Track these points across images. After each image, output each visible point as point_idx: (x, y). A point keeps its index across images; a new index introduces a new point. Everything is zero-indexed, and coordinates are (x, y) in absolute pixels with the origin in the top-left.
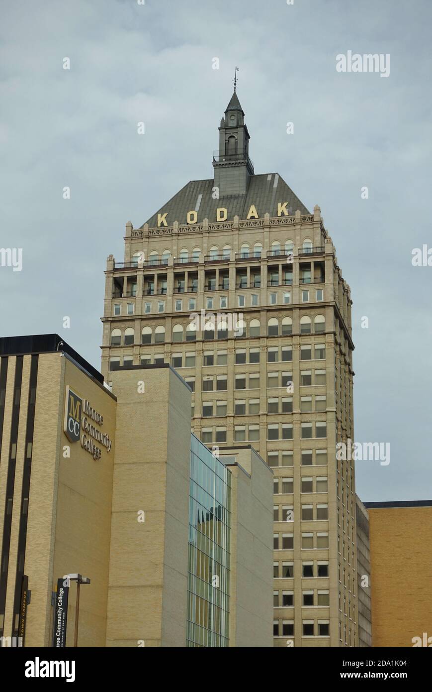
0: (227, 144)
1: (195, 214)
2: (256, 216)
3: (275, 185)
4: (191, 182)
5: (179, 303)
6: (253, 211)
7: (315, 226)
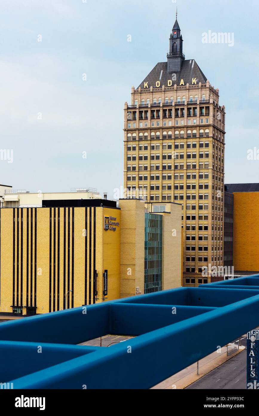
0: (173, 46)
1: (159, 82)
2: (184, 84)
3: (193, 66)
4: (158, 63)
5: (153, 123)
6: (182, 82)
7: (207, 89)
